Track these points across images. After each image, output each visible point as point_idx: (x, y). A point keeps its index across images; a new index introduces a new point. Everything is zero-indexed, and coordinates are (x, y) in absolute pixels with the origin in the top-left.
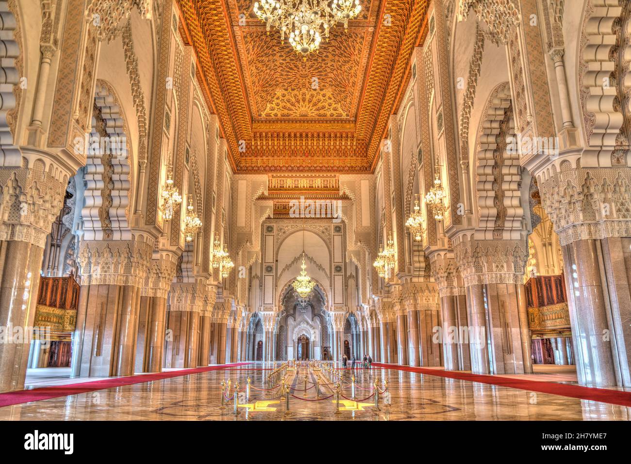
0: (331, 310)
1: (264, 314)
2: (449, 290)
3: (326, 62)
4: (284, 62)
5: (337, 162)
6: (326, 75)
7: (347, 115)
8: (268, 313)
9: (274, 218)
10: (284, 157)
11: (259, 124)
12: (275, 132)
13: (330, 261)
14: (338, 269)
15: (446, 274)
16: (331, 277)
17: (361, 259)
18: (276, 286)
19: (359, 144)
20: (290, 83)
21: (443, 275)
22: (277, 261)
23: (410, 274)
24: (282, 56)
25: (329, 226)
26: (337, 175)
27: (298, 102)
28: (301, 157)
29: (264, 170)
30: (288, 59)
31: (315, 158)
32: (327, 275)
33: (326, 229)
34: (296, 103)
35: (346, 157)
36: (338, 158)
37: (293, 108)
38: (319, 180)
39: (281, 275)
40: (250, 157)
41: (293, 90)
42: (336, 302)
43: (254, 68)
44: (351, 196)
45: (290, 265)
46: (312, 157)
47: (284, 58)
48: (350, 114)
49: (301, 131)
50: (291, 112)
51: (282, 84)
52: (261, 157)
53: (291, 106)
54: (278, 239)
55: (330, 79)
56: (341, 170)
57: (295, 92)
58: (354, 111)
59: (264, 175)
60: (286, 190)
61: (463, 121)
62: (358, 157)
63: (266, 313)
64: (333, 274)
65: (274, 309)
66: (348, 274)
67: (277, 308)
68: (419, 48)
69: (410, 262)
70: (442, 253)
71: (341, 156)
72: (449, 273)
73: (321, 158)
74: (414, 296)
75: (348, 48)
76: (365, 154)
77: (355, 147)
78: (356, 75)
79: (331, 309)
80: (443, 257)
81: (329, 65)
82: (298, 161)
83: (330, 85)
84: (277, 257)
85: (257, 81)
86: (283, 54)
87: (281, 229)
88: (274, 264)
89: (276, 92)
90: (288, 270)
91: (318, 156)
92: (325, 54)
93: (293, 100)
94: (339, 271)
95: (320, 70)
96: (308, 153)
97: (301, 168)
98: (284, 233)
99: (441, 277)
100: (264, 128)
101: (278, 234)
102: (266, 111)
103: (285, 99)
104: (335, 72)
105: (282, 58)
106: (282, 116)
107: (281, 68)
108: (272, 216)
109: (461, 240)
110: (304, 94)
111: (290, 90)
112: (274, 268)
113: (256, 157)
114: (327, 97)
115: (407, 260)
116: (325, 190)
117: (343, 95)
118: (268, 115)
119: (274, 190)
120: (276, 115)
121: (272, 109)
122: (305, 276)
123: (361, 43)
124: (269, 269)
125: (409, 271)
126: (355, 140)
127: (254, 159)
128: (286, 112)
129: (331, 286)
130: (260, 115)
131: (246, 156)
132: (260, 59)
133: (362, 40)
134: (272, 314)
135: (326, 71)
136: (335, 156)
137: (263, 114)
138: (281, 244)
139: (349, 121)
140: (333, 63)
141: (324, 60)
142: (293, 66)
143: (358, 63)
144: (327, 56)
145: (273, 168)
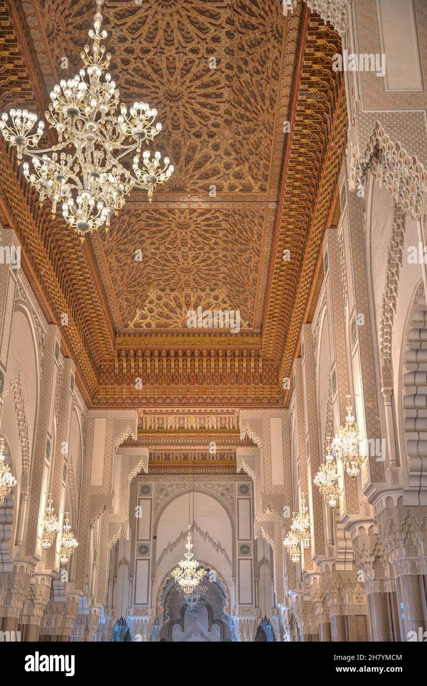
0: (234, 614)
1: (134, 620)
2: (378, 583)
3: (215, 251)
4: (157, 252)
5: (235, 392)
6: (217, 270)
7: (249, 325)
8: (140, 618)
9: (149, 474)
10: (160, 384)
11: (125, 338)
12: (147, 349)
13: (234, 537)
14: (245, 549)
15: (373, 559)
16: (234, 562)
17: (276, 534)
18: (154, 576)
19: (267, 365)
20: (168, 280)
21: (368, 560)
22: (155, 538)
23: (331, 558)
24: (154, 244)
25: (232, 486)
26: (237, 410)
27: (180, 307)
28: (185, 384)
29: (131, 403)
30: (162, 248)
31: (205, 385)
32: (228, 558)
33: (227, 490)
34: (177, 309)
35: (249, 384)
36: (237, 385)
37: (173, 315)
38: (213, 417)
39: (160, 559)
40: (112, 384)
41: (172, 290)
42: (241, 602)
43: (114, 260)
44: (256, 440)
45: (175, 544)
46: (201, 384)
47: (157, 246)
48: (253, 324)
49: (184, 347)
50: (169, 321)
51: (156, 282)
52: (128, 384)
53: (169, 313)
54: (157, 505)
55: (223, 275)
56: (240, 403)
57: (175, 293)
58: (258, 319)
59: (132, 411)
60: (165, 432)
62: (265, 384)
63: (137, 618)
64: (237, 557)
65: (150, 613)
66: (260, 557)
67: (154, 610)
68: (332, 230)
69: (332, 540)
70: (367, 526)
71: (241, 384)
72: (378, 557)
73: (212, 385)
74: (340, 594)
75: (244, 232)
76: (276, 381)
77: (261, 371)
78: (257, 270)
79: (234, 611)
80: (367, 532)
81: (220, 255)
82: (181, 388)
83: (224, 283)
84: (155, 531)
85: (119, 278)
86: (154, 240)
87: (162, 490)
88: (151, 542)
89: (149, 294)
90: (171, 551)
91: (209, 384)
92: (213, 240)
93: (173, 304)
94: (246, 553)
95: (208, 262)
96: (193, 379)
97: (185, 401)
98: (166, 495)
99: (366, 563)
100: (131, 344)
101: (158, 498)
102: (135, 319)
103: (161, 303)
104: (229, 265)
105: (154, 246)
106: (157, 326)
107: (153, 261)
108: (146, 471)
110: (188, 296)
111: (168, 290)
112: (151, 547)
113: (120, 384)
114: (220, 300)
115: (328, 536)
116: (222, 432)
117: (242, 296)
118: (138, 325)
119: (149, 432)
120: (149, 325)
121: (144, 317)
122: (191, 560)
123: (261, 225)
124: (144, 550)
125: (331, 554)
126: (261, 359)
127: (118, 388)
128: (163, 320)
129: (234, 576)
130: (127, 326)
131: (106, 384)
132: (123, 247)
133: (260, 220)
134: (146, 620)
135: (217, 263)
136: (233, 384)
137: (131, 325)
138: (162, 512)
139: (253, 334)
140: (225, 253)
141: (213, 249)
142: (170, 258)
143: (258, 253)
144: (216, 243)
145: (144, 401)
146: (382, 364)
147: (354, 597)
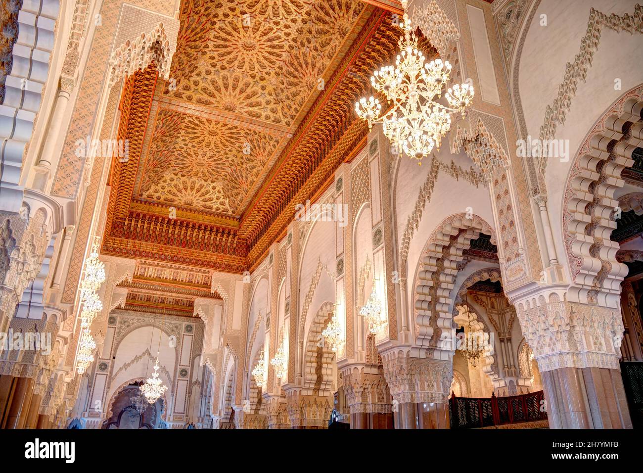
0: (169, 420)
1: (88, 421)
2: (363, 406)
3: (227, 156)
4: (184, 147)
5: (213, 257)
6: (222, 169)
7: (233, 212)
8: (93, 420)
9: (125, 309)
10: (159, 243)
11: (137, 204)
12: (154, 215)
13: (176, 363)
14: (184, 373)
15: (362, 390)
16: (174, 382)
17: (218, 364)
18: (109, 388)
19: (240, 243)
20: (182, 168)
22: (114, 358)
23: (300, 386)
24: (185, 141)
25: (180, 325)
26: (212, 271)
27: (186, 189)
28: (178, 246)
29: (134, 254)
30: (190, 145)
31: (193, 250)
32: (169, 379)
33: (177, 327)
34: (183, 191)
35: (225, 254)
36: (216, 253)
37: (179, 194)
38: (186, 273)
39: (116, 375)
40: (120, 237)
41: (183, 176)
42: (176, 411)
43: (155, 146)
44: (223, 294)
45: (129, 365)
46: (190, 248)
47: (186, 142)
48: (236, 212)
49: (183, 219)
50: (175, 198)
51: (174, 168)
52: (133, 239)
53: (176, 192)
54: (119, 333)
55: (226, 173)
56: (217, 266)
57: (185, 178)
58: (242, 208)
59: (132, 260)
60: (145, 279)
61: (404, 240)
62: (237, 256)
63: (90, 419)
64: (177, 378)
65: (102, 416)
66: (194, 380)
67: (106, 414)
68: (347, 165)
69: (301, 374)
70: (360, 367)
71: (219, 253)
72: (364, 389)
73: (198, 251)
74: (301, 411)
75: (257, 148)
76: (244, 254)
77: (235, 246)
78: (257, 175)
79: (169, 418)
80: (360, 371)
81: (230, 159)
82: (173, 250)
83: (223, 178)
84: (115, 353)
85: (152, 160)
86: (187, 138)
87: (125, 322)
88: (110, 362)
89: (164, 175)
90: (125, 369)
91: (195, 249)
92: (229, 148)
93: (181, 186)
94: (185, 375)
95: (218, 162)
96: (184, 244)
97: (175, 259)
98: (128, 326)
100: (142, 209)
101: (121, 327)
102: (149, 192)
103: (173, 183)
104: (233, 168)
105: (184, 142)
106: (165, 200)
107: (179, 152)
108: (123, 306)
109: (397, 356)
110: (194, 183)
111: (179, 175)
112: (110, 366)
113: (127, 238)
114: (216, 190)
115: (298, 370)
116: (189, 285)
117: (235, 191)
118: (150, 197)
120: (159, 198)
121: (156, 191)
122: (157, 378)
123: (274, 146)
124: (103, 367)
125: (300, 383)
126: (236, 238)
127: (125, 241)
128: (170, 197)
129: (173, 392)
130: (141, 195)
131: (116, 236)
132: (164, 138)
133: (276, 143)
134: (97, 422)
135: (224, 164)
136: (213, 252)
137: (145, 195)
138: (122, 339)
139: (234, 218)
140: (234, 158)
141: (227, 154)
142: (192, 153)
143: (264, 164)
144: (230, 151)
145: (144, 254)
146: (400, 262)
147: (311, 414)
